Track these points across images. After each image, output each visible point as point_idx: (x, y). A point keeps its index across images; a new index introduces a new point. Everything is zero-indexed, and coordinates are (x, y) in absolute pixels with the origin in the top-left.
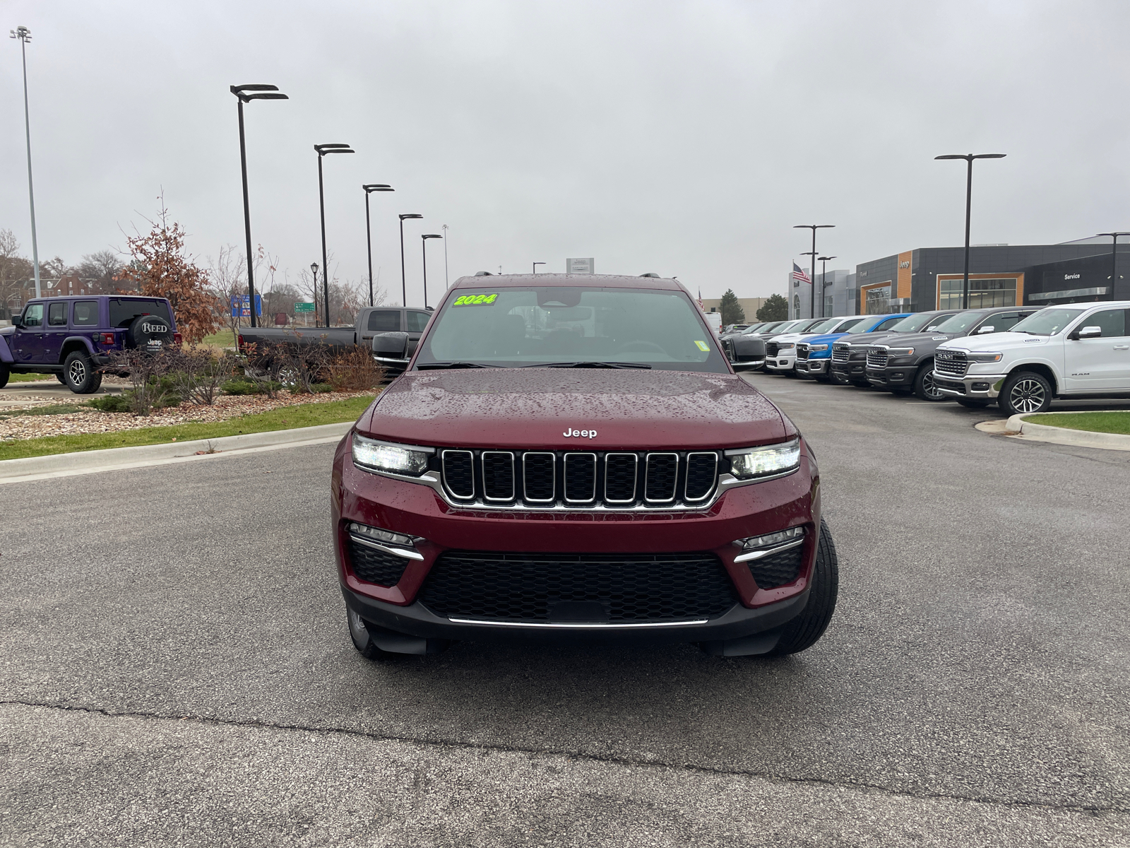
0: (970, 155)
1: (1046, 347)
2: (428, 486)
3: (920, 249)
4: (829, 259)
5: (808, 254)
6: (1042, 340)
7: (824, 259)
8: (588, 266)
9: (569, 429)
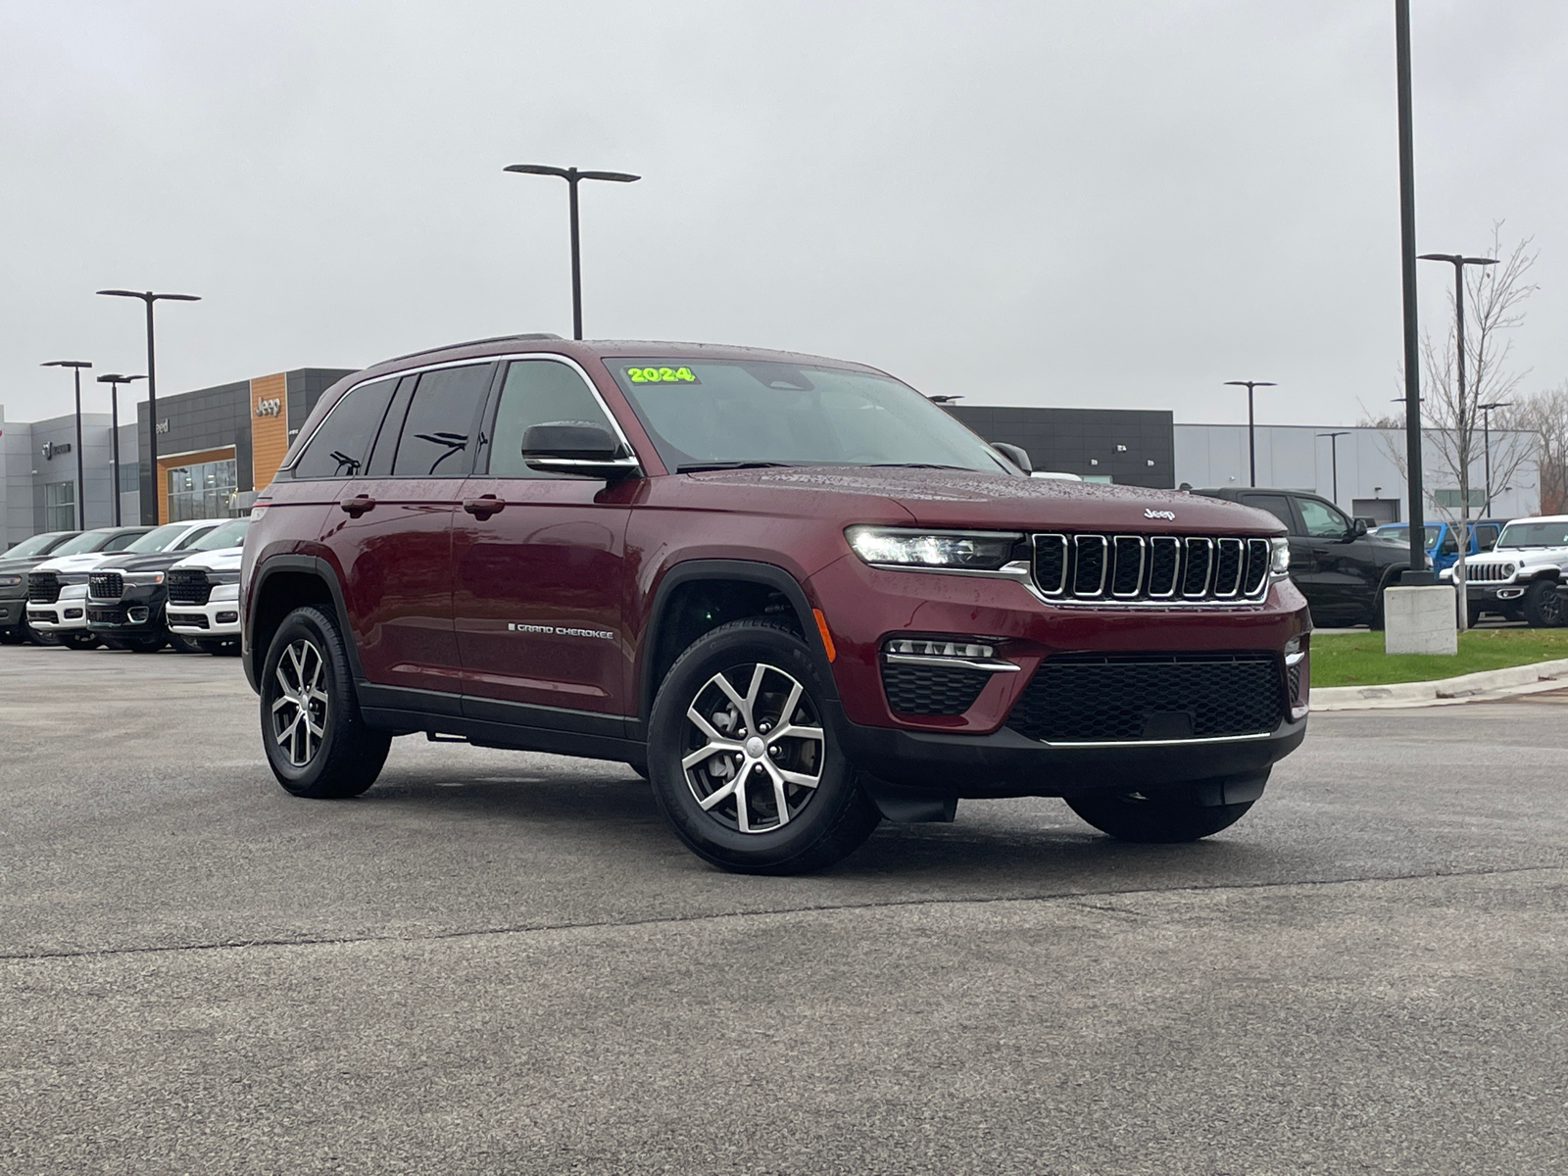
0: (573, 170)
2: (1012, 580)
3: (306, 369)
4: (128, 380)
5: (65, 364)
7: (114, 379)
9: (1148, 510)
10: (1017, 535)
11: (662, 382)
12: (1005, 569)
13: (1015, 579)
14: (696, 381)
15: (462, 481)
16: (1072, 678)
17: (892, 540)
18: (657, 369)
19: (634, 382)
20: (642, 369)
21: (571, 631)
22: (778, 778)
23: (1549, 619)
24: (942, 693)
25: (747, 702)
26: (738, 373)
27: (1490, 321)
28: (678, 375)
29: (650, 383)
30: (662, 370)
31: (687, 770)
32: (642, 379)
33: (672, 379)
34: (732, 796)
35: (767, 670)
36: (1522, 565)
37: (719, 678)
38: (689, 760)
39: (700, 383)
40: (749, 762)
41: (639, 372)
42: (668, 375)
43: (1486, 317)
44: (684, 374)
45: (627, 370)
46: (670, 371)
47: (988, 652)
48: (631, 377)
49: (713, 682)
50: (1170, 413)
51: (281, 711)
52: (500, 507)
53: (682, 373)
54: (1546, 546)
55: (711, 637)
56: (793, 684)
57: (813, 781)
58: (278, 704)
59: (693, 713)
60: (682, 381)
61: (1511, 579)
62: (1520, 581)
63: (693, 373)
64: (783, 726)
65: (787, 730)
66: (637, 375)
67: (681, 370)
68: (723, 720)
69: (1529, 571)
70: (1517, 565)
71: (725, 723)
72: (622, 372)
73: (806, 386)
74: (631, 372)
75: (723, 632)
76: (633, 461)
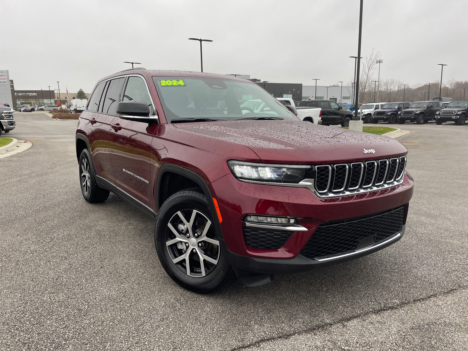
0: (201, 39)
2: (305, 188)
8: (6, 74)
9: (364, 149)
10: (308, 167)
11: (172, 86)
12: (301, 183)
13: (306, 187)
14: (185, 85)
15: (114, 117)
16: (330, 231)
17: (249, 167)
18: (172, 81)
19: (162, 86)
20: (166, 81)
21: (138, 177)
22: (202, 257)
23: (369, 122)
24: (271, 240)
25: (190, 224)
26: (201, 82)
27: (370, 68)
28: (179, 83)
29: (168, 86)
30: (173, 81)
31: (168, 246)
32: (165, 84)
33: (176, 84)
34: (184, 260)
35: (197, 212)
36: (365, 112)
37: (179, 213)
38: (169, 243)
39: (186, 86)
40: (191, 247)
41: (164, 81)
42: (175, 83)
43: (369, 68)
44: (181, 83)
45: (160, 81)
46: (176, 81)
47: (292, 221)
48: (161, 83)
49: (177, 214)
50: (302, 84)
51: (83, 176)
52: (120, 128)
53: (180, 82)
54: (369, 109)
55: (176, 196)
56: (207, 221)
57: (215, 262)
58: (82, 175)
59: (170, 225)
60: (180, 85)
61: (363, 115)
62: (364, 115)
63: (184, 82)
64: (204, 236)
65: (205, 239)
66: (164, 83)
67: (180, 81)
68: (182, 228)
69: (366, 113)
70: (364, 112)
71: (183, 229)
72: (158, 82)
73: (225, 87)
74: (161, 82)
75: (181, 195)
76: (156, 117)
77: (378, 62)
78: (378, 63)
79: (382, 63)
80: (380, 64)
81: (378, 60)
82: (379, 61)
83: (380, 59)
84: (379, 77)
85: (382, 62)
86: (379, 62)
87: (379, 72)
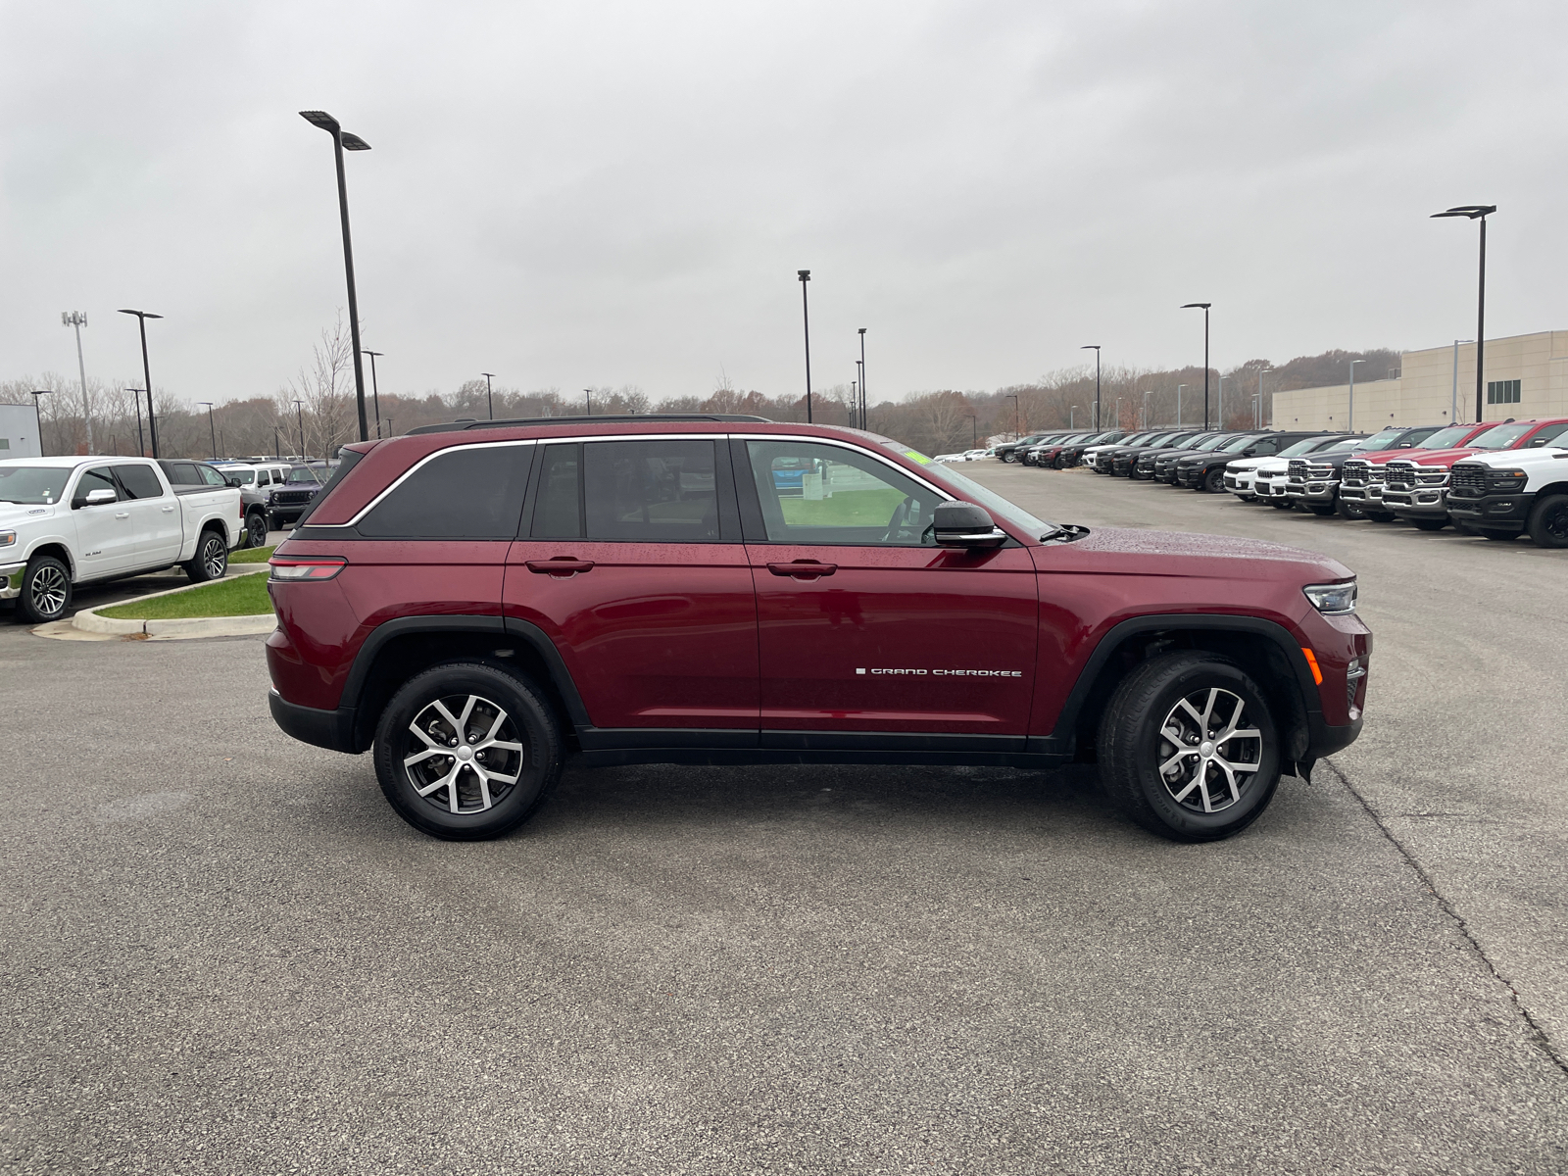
1: (54, 520)
6: (49, 511)
21: (958, 672)
77: (70, 321)
78: (72, 324)
79: (86, 325)
80: (80, 327)
81: (70, 315)
82: (74, 318)
83: (77, 312)
84: (82, 374)
85: (86, 322)
86: (75, 323)
87: (80, 357)
